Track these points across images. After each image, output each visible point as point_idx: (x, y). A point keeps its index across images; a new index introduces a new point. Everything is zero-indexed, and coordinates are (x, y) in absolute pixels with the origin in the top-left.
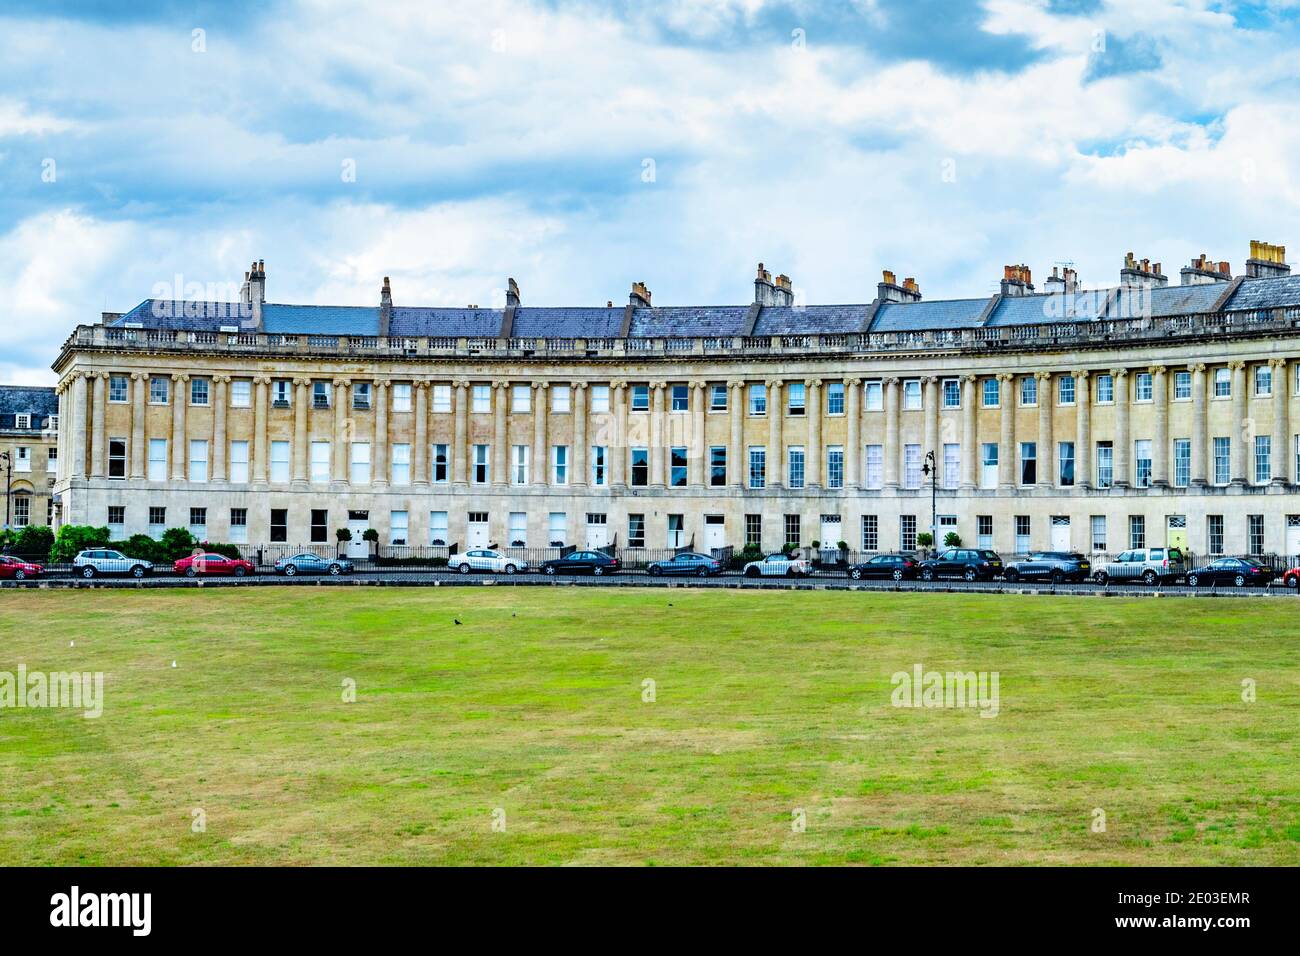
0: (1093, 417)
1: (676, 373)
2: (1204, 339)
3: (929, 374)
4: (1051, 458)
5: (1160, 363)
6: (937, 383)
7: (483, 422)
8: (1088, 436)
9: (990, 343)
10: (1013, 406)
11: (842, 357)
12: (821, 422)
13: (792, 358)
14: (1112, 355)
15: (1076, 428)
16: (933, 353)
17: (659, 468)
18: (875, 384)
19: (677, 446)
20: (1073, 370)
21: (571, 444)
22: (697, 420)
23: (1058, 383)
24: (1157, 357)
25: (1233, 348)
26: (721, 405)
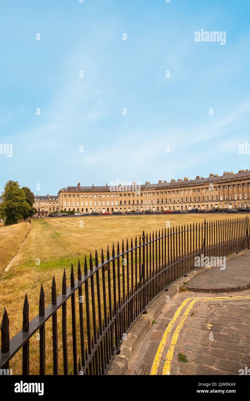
2: (180, 188)
6: (152, 193)
8: (168, 198)
9: (158, 189)
10: (161, 195)
12: (140, 197)
14: (171, 189)
16: (152, 190)
17: (123, 203)
18: (146, 193)
19: (125, 200)
20: (167, 191)
21: (113, 201)
22: (127, 198)
23: (165, 193)
24: (175, 190)
25: (183, 188)
26: (129, 196)
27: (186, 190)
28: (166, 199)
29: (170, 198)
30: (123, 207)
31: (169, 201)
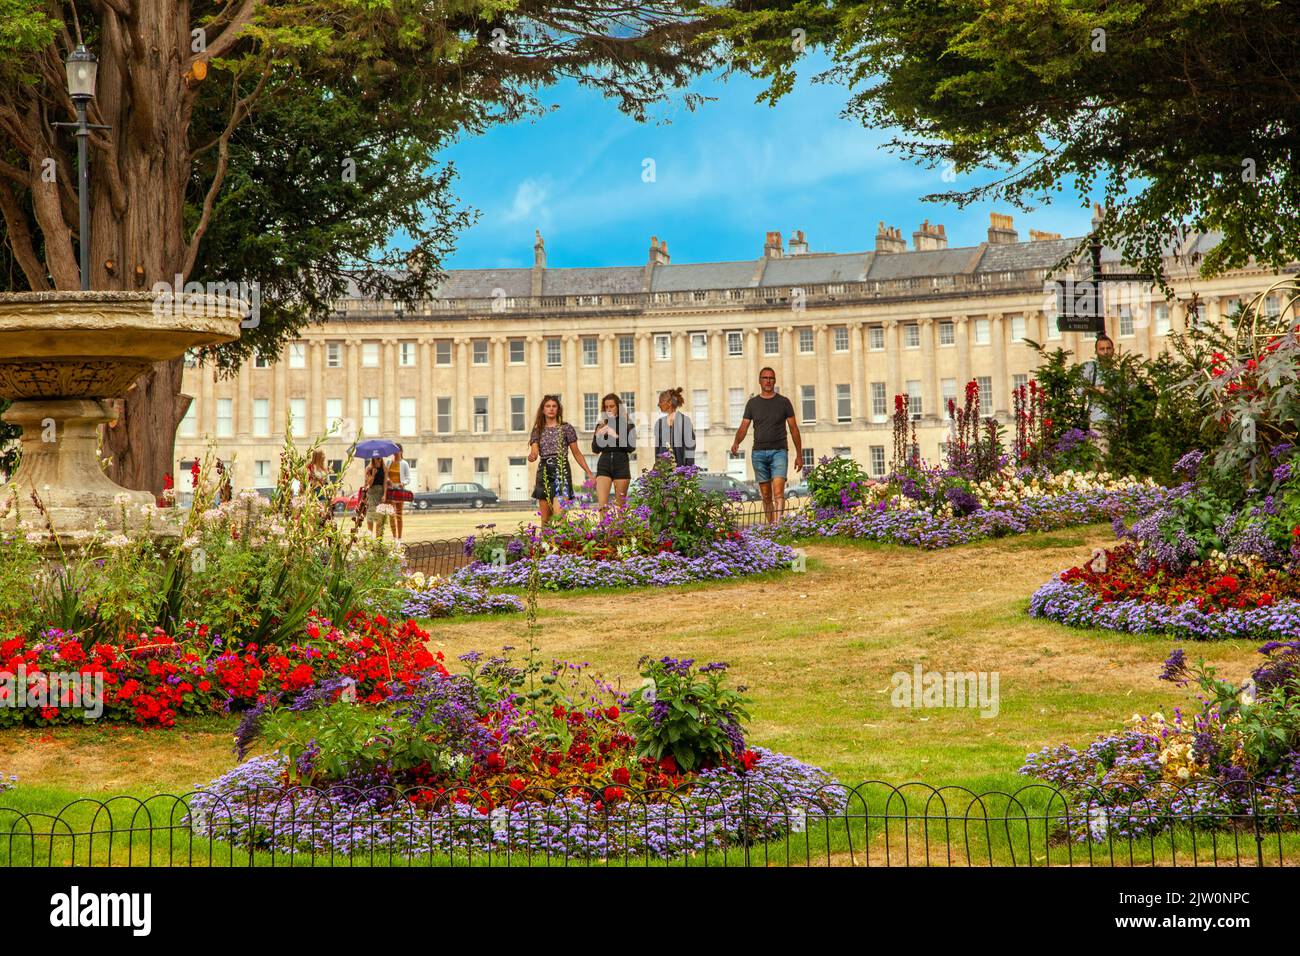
0: (867, 362)
1: (478, 329)
2: (967, 296)
3: (715, 328)
4: (830, 398)
5: (927, 315)
6: (722, 337)
7: (299, 377)
8: (863, 379)
9: (769, 301)
10: (793, 354)
11: (634, 314)
12: (614, 371)
13: (588, 315)
14: (883, 310)
15: (852, 372)
16: (718, 310)
17: (462, 416)
18: (663, 337)
19: (480, 394)
20: (849, 322)
21: (381, 396)
22: (499, 372)
23: (833, 334)
24: (925, 311)
25: (991, 302)
26: (517, 356)
27: (1021, 314)
28: (844, 389)
29: (883, 378)
30: (463, 457)
31: (871, 407)
